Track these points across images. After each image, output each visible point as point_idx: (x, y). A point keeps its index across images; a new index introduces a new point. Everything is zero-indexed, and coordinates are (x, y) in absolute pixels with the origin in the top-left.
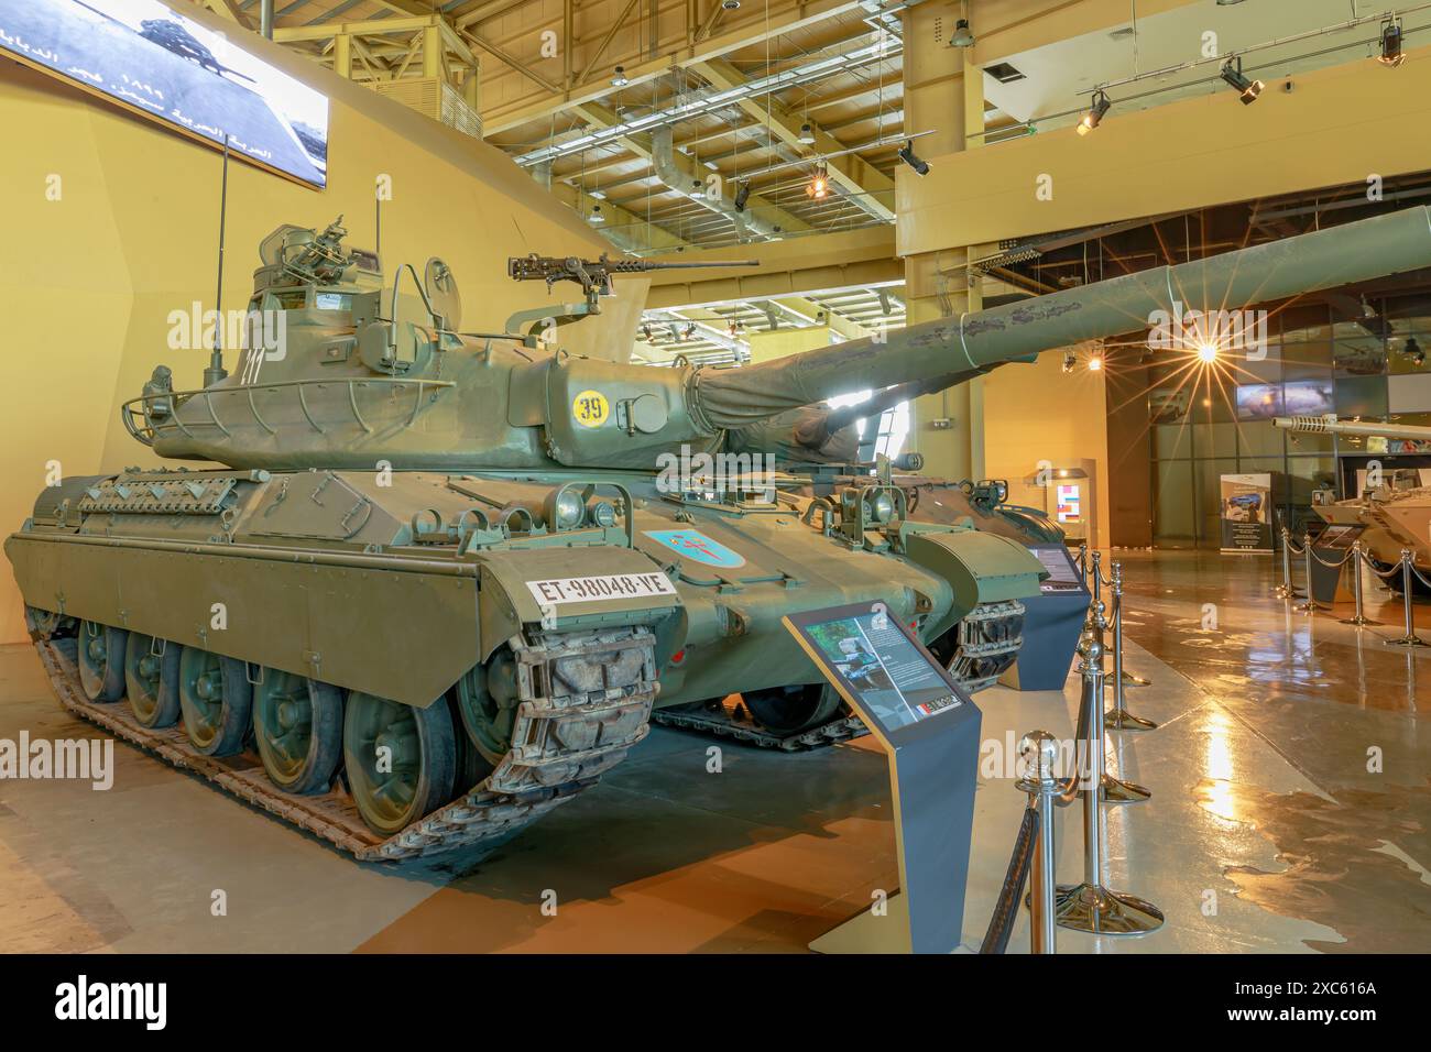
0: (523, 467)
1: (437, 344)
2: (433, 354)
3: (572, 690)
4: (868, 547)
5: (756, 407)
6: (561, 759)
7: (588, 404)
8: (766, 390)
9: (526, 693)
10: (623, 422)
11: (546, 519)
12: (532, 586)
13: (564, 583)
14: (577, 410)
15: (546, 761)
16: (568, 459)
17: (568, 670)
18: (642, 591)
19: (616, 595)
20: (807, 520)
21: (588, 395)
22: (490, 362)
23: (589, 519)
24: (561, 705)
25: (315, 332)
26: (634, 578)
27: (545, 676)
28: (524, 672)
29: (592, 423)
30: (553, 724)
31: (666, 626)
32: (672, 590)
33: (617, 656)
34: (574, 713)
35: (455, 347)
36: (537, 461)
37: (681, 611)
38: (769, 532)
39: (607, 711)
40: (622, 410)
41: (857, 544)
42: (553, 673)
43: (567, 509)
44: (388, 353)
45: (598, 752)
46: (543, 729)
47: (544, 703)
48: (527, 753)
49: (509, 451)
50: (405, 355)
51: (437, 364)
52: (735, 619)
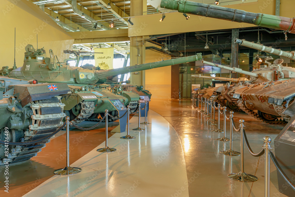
0: (72, 83)
1: (59, 66)
2: (59, 68)
3: (87, 107)
4: (118, 94)
5: (104, 76)
6: (85, 114)
7: (82, 75)
8: (105, 74)
9: (82, 107)
10: (86, 78)
11: (81, 90)
12: (83, 96)
13: (86, 96)
14: (80, 76)
15: (84, 114)
16: (79, 83)
17: (86, 105)
18: (93, 98)
19: (91, 98)
20: (110, 91)
21: (82, 74)
22: (67, 69)
23: (86, 90)
24: (86, 109)
25: (38, 63)
26: (92, 96)
27: (84, 106)
28: (82, 105)
29: (82, 78)
30: (85, 110)
31: (95, 101)
32: (96, 98)
33: (91, 104)
34: (87, 109)
35: (62, 67)
36: (74, 83)
37: (97, 100)
38: (105, 92)
39: (90, 110)
40: (86, 76)
41: (116, 94)
42: (85, 105)
43: (83, 89)
44: (53, 68)
45: (89, 114)
46: (84, 111)
47: (84, 108)
48: (82, 114)
49: (71, 81)
50: (55, 68)
51: (59, 69)
52: (103, 101)
